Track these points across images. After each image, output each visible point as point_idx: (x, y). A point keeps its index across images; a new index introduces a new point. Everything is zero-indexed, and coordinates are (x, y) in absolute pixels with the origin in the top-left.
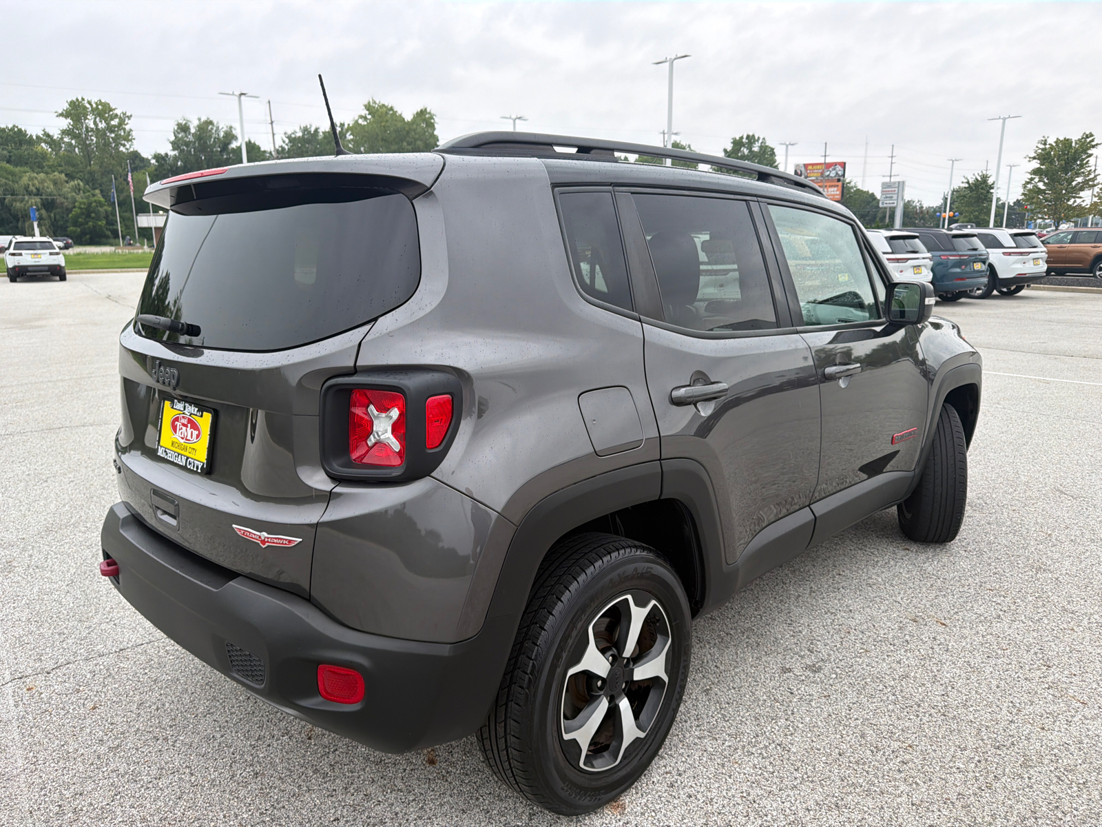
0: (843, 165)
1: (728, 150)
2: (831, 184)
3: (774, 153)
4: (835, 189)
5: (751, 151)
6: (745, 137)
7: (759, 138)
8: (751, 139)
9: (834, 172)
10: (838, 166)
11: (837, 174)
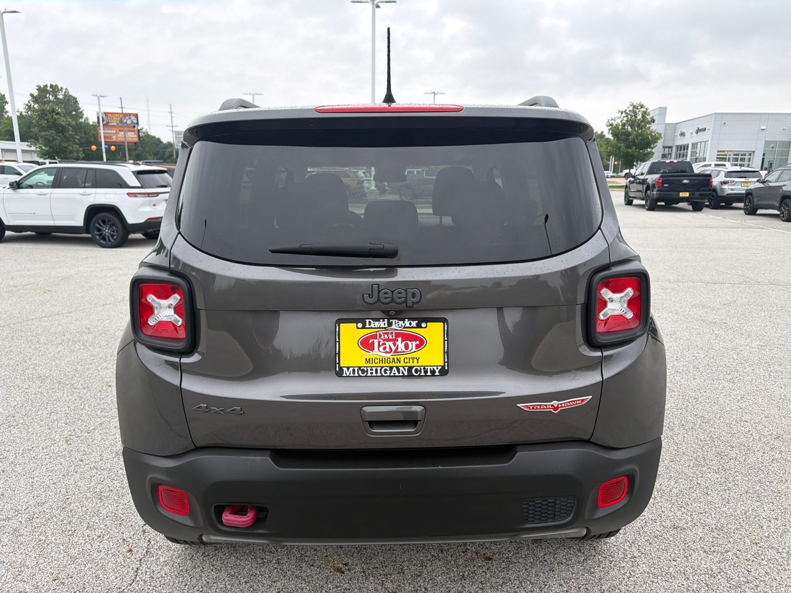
0: (136, 116)
1: (35, 95)
2: (129, 129)
3: (77, 102)
4: (133, 133)
5: (56, 98)
6: (49, 86)
7: (62, 88)
8: (55, 89)
9: (130, 120)
10: (132, 116)
11: (132, 122)
